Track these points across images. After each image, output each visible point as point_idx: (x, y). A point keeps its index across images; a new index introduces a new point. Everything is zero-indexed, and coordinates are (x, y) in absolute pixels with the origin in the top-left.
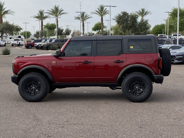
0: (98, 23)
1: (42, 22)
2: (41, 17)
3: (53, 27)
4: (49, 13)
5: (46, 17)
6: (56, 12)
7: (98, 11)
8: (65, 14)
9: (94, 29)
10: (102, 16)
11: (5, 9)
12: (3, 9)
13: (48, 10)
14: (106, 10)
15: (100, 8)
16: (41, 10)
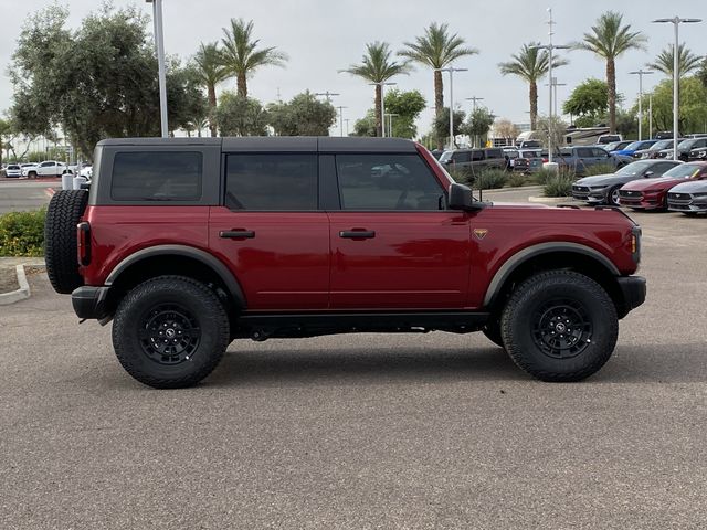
0: (587, 83)
1: (379, 90)
2: (377, 68)
3: (410, 105)
4: (410, 54)
5: (394, 70)
6: (436, 49)
7: (596, 36)
8: (471, 53)
9: (572, 108)
10: (610, 56)
11: (253, 46)
12: (248, 45)
13: (406, 44)
14: (627, 33)
15: (602, 27)
16: (377, 42)
